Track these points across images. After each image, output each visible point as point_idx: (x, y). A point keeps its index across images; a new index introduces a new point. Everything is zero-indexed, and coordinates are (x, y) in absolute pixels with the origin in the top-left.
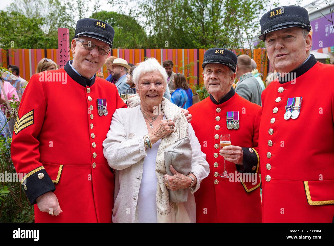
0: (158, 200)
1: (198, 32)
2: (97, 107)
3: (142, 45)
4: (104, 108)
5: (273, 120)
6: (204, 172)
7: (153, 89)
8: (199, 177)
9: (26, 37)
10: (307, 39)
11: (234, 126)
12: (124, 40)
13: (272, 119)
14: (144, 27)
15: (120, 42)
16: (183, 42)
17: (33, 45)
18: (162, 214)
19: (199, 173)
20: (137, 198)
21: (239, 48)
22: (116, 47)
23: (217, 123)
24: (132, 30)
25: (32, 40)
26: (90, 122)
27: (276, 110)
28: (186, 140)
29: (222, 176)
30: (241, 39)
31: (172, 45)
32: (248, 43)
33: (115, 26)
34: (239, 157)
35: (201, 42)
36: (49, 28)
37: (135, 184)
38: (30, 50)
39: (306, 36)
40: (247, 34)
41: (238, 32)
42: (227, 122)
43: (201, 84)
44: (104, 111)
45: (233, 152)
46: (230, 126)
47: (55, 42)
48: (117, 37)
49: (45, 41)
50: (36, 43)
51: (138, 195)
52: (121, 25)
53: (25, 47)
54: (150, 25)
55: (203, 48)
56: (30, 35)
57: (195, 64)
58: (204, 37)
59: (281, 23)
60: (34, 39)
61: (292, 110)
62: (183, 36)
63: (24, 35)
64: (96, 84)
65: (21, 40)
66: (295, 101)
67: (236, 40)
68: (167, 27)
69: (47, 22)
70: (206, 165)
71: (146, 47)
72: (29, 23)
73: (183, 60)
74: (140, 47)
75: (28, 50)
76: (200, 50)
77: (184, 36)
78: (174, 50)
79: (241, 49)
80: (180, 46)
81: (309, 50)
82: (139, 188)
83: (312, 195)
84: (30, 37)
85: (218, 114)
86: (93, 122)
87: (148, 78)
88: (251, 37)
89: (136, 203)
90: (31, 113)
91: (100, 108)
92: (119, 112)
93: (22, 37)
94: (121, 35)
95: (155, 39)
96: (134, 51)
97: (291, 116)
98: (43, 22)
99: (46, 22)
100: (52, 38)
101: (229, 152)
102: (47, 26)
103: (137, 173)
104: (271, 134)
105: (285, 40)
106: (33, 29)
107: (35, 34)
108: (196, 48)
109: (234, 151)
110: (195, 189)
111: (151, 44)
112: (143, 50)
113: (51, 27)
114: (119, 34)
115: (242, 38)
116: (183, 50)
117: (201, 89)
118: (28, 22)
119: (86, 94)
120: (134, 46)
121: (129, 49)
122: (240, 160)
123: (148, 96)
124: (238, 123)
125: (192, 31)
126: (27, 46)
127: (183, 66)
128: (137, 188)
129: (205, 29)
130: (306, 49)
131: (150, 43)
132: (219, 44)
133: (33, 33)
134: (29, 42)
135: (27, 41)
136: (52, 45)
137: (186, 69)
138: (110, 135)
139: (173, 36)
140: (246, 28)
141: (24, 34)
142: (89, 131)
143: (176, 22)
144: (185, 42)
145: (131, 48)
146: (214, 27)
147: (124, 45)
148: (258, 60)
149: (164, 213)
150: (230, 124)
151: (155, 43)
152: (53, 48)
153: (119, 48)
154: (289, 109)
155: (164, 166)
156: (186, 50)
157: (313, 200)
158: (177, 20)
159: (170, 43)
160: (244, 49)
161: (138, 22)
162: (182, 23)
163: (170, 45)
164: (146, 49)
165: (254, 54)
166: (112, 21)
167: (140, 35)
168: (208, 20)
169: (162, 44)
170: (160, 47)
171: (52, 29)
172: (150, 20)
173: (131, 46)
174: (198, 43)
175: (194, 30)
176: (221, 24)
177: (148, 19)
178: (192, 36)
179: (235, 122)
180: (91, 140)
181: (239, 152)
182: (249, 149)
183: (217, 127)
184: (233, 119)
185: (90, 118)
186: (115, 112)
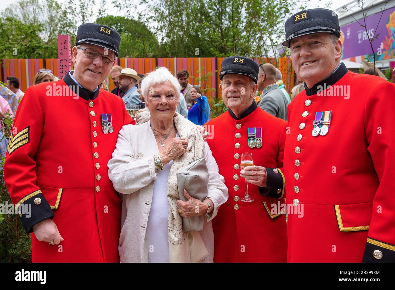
0: (170, 228)
1: (217, 38)
2: (101, 124)
3: (153, 54)
4: (109, 125)
5: (300, 137)
6: (221, 196)
7: (164, 103)
8: (216, 203)
9: (22, 45)
10: (336, 46)
11: (256, 143)
12: (133, 48)
13: (298, 136)
14: (155, 33)
15: (128, 50)
17: (30, 55)
18: (174, 244)
19: (216, 198)
20: (146, 226)
21: (262, 56)
22: (123, 56)
23: (238, 141)
24: (141, 36)
25: (29, 49)
26: (92, 139)
27: (302, 125)
28: (202, 161)
29: (244, 200)
30: (265, 46)
31: (187, 53)
32: (272, 51)
33: (122, 32)
34: (262, 178)
35: (220, 49)
36: (49, 36)
37: (144, 210)
38: (27, 60)
39: (335, 42)
40: (272, 40)
41: (261, 38)
42: (249, 140)
43: (220, 98)
44: (109, 127)
45: (256, 173)
46: (251, 143)
47: (55, 51)
48: (125, 45)
49: (44, 49)
50: (34, 52)
51: (147, 222)
52: (129, 31)
53: (22, 57)
54: (162, 32)
55: (222, 57)
56: (27, 43)
57: (213, 74)
58: (223, 44)
59: (307, 28)
60: (32, 48)
61: (321, 126)
62: (199, 44)
63: (20, 43)
64: (99, 98)
65: (17, 49)
66: (324, 115)
67: (259, 47)
68: (181, 33)
69: (46, 28)
70: (225, 190)
71: (157, 55)
72: (26, 29)
73: (200, 70)
74: (151, 56)
75: (24, 59)
77: (201, 43)
78: (189, 59)
79: (264, 57)
81: (339, 58)
82: (148, 215)
84: (27, 46)
85: (238, 131)
86: (96, 140)
87: (158, 90)
88: (276, 44)
89: (145, 231)
90: (27, 130)
91: (104, 124)
92: (127, 129)
93: (18, 46)
94: (129, 43)
95: (168, 46)
96: (145, 60)
97: (320, 132)
98: (41, 28)
99: (45, 29)
100: (51, 46)
101: (251, 173)
102: (46, 33)
103: (146, 198)
104: (298, 153)
106: (30, 37)
107: (33, 42)
108: (214, 57)
109: (257, 172)
110: (211, 216)
111: (163, 52)
112: (154, 59)
113: (51, 34)
114: (126, 42)
116: (199, 59)
117: (219, 103)
118: (25, 29)
119: (89, 108)
120: (143, 55)
121: (138, 58)
122: (263, 182)
124: (261, 140)
125: (210, 38)
126: (24, 55)
127: (200, 77)
128: (146, 215)
129: (224, 35)
130: (336, 57)
132: (239, 52)
133: (30, 41)
134: (25, 51)
136: (52, 54)
137: (203, 80)
138: (116, 155)
139: (187, 43)
140: (271, 34)
142: (92, 150)
143: (192, 28)
144: (201, 50)
145: (141, 57)
146: (234, 33)
147: (132, 53)
148: (284, 70)
149: (177, 243)
150: (252, 142)
151: (168, 51)
152: (53, 57)
153: (128, 57)
154: (317, 124)
155: (177, 190)
156: (203, 58)
158: (192, 26)
159: (185, 51)
160: (268, 58)
161: (148, 28)
162: (198, 28)
163: (185, 53)
164: (157, 58)
165: (280, 63)
166: (119, 27)
167: (150, 43)
168: (228, 25)
169: (176, 53)
170: (173, 56)
171: (52, 36)
172: (162, 26)
173: (141, 54)
174: (216, 51)
175: (211, 36)
176: (242, 30)
177: (160, 25)
178: (210, 43)
179: (257, 140)
180: (94, 160)
181: (262, 173)
182: (274, 170)
183: (237, 145)
184: (255, 136)
185: (93, 135)
186: (122, 129)
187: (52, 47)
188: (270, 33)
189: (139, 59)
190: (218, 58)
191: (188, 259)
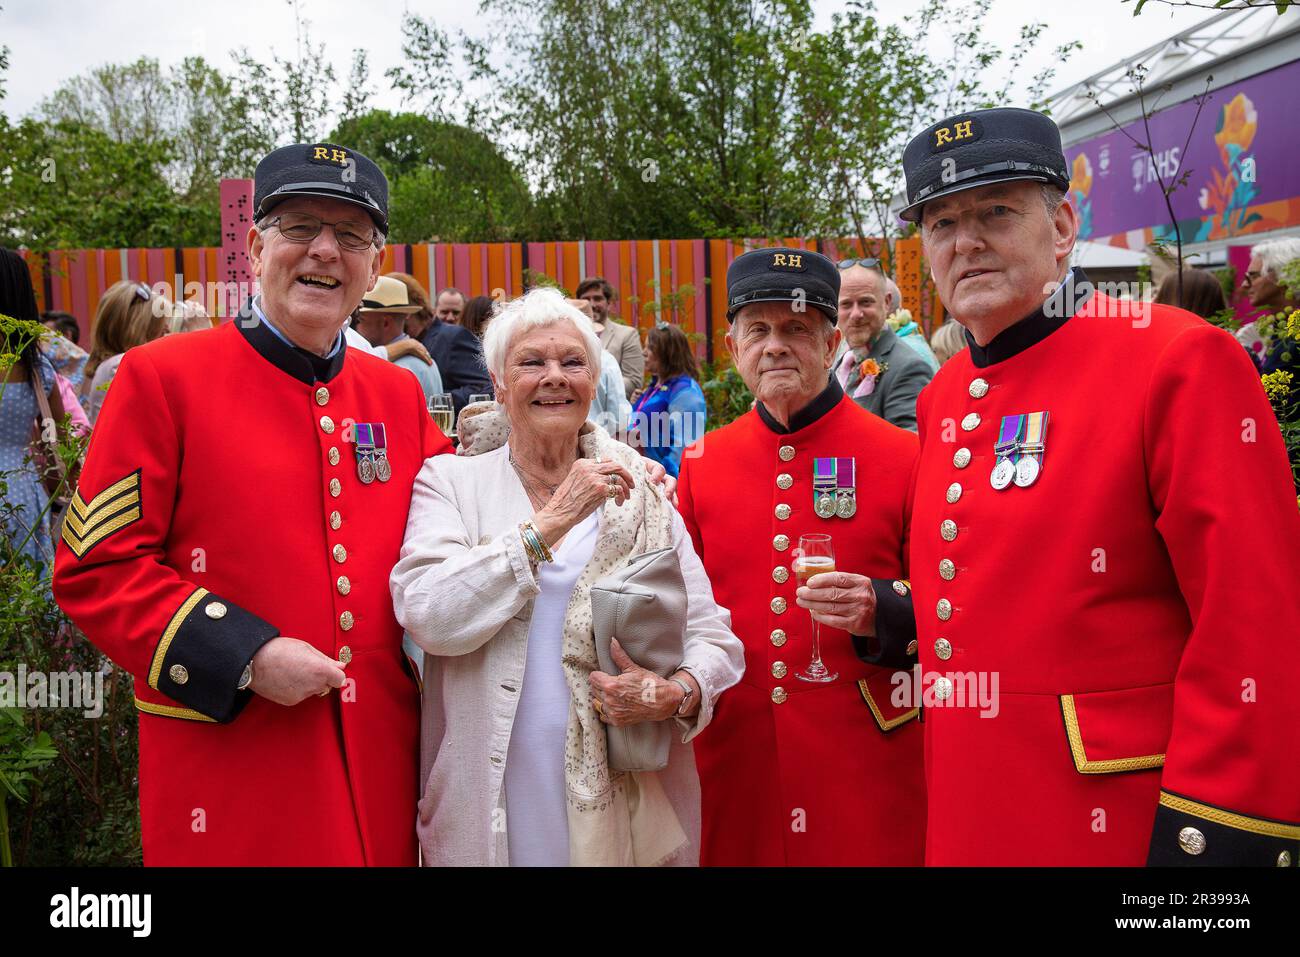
0: (571, 761)
1: (708, 180)
2: (355, 455)
3: (513, 228)
4: (377, 457)
5: (955, 490)
6: (725, 666)
7: (555, 380)
8: (708, 685)
9: (109, 206)
10: (1057, 218)
11: (839, 505)
12: (451, 212)
13: (951, 488)
14: (518, 167)
15: (436, 219)
16: (654, 215)
17: (133, 235)
18: (582, 808)
20: (504, 757)
21: (845, 232)
22: (422, 236)
23: (783, 496)
24: (477, 174)
25: (131, 219)
26: (328, 504)
27: (963, 456)
28: (666, 558)
30: (853, 204)
31: (619, 227)
32: (877, 219)
33: (418, 163)
34: (862, 609)
35: (716, 215)
36: (191, 174)
37: (499, 706)
38: (124, 253)
39: (1054, 208)
40: (873, 187)
41: (842, 178)
42: (816, 494)
43: (720, 361)
44: (377, 465)
45: (844, 593)
46: (823, 505)
47: (212, 224)
48: (426, 201)
49: (177, 219)
50: (145, 227)
51: (506, 745)
52: (439, 159)
53: (109, 243)
54: (541, 161)
55: (724, 237)
56: (123, 198)
57: (700, 293)
58: (727, 199)
59: (971, 167)
60: (140, 213)
61: (1016, 458)
62: (653, 196)
63: (102, 201)
65: (95, 217)
66: (1025, 426)
67: (837, 206)
68: (599, 165)
69: (183, 151)
71: (527, 234)
72: (122, 157)
73: (657, 277)
74: (508, 235)
75: (116, 251)
76: (714, 243)
77: (659, 196)
78: (625, 244)
79: (853, 236)
80: (646, 229)
81: (1067, 255)
82: (510, 722)
83: (1086, 742)
84: (124, 209)
85: (785, 468)
86: (340, 504)
87: (536, 343)
88: (886, 196)
89: (501, 773)
90: (132, 480)
91: (363, 456)
92: (438, 469)
93: (96, 210)
94: (440, 196)
95: (558, 205)
96: (488, 250)
97: (1014, 476)
98: (168, 152)
99: (179, 154)
100: (200, 207)
101: (828, 593)
102: (182, 166)
103: (505, 668)
104: (948, 539)
105: (988, 222)
106: (134, 180)
107: (142, 196)
108: (700, 237)
109: (847, 591)
110: (694, 725)
111: (545, 223)
112: (517, 246)
113: (197, 171)
114: (432, 192)
115: (856, 200)
116: (656, 243)
117: (718, 378)
118: (117, 156)
119: (315, 407)
120: (485, 233)
121: (468, 242)
122: (865, 621)
123: (537, 403)
124: (851, 495)
125: (687, 177)
126: (115, 236)
127: (658, 300)
128: (506, 721)
129: (730, 168)
130: (1058, 252)
131: (542, 219)
132: (778, 222)
133: (135, 195)
134: (120, 224)
135: (114, 222)
136: (202, 233)
137: (668, 311)
138: (415, 544)
139: (618, 195)
140: (870, 166)
141: (102, 196)
142: (326, 537)
143: (632, 147)
144: (662, 215)
145: (477, 238)
146: (761, 165)
147: (450, 227)
148: (910, 278)
149: (590, 806)
150: (825, 500)
151: (560, 220)
152: (205, 244)
153: (436, 238)
154: (1006, 452)
155: (591, 643)
156: (666, 242)
157: (1090, 758)
158: (632, 142)
159: (612, 219)
160: (862, 238)
161: (499, 150)
162: (651, 149)
163: (611, 225)
164: (527, 241)
165: (898, 256)
166: (409, 145)
167: (506, 195)
168: (740, 139)
169: (583, 225)
170: (575, 236)
171: (201, 176)
172: (541, 143)
173: (477, 231)
174: (706, 219)
175: (692, 174)
176: (785, 154)
177: (535, 140)
178: (686, 193)
179: (841, 494)
180: (332, 568)
181: (861, 593)
182: (895, 584)
183: (782, 510)
184: (834, 482)
185: (329, 491)
186: (424, 467)
187: (202, 212)
188: (868, 164)
189: (472, 245)
190: (712, 242)
191: (627, 856)
